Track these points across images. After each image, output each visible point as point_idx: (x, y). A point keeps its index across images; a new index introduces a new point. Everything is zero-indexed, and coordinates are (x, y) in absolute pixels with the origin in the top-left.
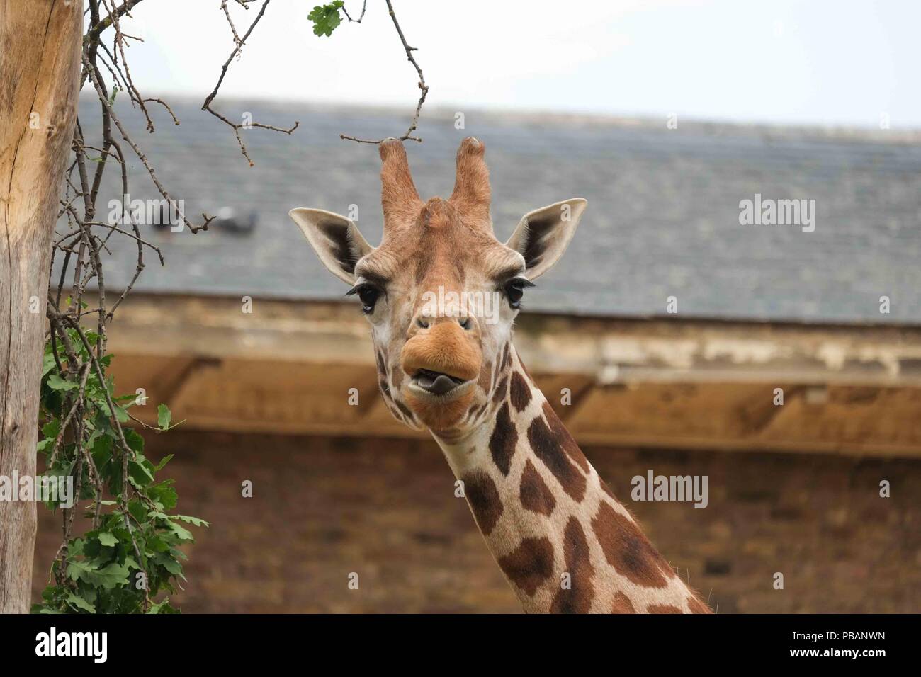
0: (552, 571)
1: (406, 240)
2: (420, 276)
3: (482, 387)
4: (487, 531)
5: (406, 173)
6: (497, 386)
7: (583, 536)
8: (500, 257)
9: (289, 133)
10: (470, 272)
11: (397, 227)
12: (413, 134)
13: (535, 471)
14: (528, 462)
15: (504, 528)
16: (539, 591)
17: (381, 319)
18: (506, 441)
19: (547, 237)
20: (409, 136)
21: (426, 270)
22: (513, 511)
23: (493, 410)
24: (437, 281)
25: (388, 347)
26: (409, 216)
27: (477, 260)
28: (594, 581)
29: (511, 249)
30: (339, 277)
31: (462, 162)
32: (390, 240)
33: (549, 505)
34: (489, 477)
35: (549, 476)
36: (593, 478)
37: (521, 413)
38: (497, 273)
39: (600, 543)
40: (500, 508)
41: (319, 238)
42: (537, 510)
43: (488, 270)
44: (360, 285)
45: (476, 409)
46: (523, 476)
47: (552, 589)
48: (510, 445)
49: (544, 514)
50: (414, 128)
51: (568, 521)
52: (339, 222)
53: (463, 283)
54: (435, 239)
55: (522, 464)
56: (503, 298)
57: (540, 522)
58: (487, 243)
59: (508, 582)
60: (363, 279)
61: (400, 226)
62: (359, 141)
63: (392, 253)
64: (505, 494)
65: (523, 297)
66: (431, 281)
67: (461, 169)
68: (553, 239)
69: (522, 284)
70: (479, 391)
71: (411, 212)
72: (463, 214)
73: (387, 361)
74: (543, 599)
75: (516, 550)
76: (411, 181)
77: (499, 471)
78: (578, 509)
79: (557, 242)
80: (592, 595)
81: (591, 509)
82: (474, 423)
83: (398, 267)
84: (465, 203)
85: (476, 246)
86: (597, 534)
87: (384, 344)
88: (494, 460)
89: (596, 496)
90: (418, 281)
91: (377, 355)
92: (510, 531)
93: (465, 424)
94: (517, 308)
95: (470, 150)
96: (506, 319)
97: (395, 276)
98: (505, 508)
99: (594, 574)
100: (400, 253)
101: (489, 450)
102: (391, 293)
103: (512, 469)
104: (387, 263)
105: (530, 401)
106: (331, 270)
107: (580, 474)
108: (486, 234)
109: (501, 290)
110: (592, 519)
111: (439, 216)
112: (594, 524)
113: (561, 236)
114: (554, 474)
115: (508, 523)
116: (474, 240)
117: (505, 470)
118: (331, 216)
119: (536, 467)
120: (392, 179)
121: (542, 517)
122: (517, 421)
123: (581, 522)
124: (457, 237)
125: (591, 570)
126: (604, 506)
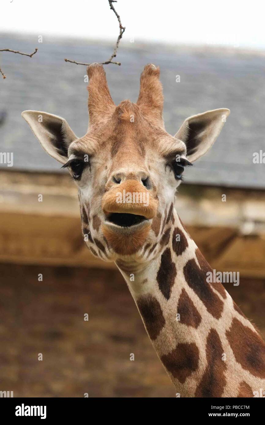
0: (198, 366)
1: (105, 129)
2: (114, 152)
3: (153, 230)
4: (154, 338)
5: (105, 87)
6: (163, 233)
7: (220, 343)
8: (170, 143)
9: (31, 56)
10: (149, 151)
11: (99, 121)
12: (114, 60)
13: (188, 297)
14: (183, 290)
15: (165, 336)
16: (188, 380)
17: (85, 184)
18: (168, 276)
19: (201, 135)
20: (112, 61)
21: (118, 147)
22: (172, 324)
23: (160, 251)
24: (126, 153)
25: (90, 202)
26: (106, 115)
27: (153, 143)
28: (226, 374)
29: (176, 139)
30: (55, 159)
31: (144, 81)
32: (94, 130)
33: (197, 320)
34: (156, 301)
35: (197, 301)
36: (229, 302)
37: (179, 256)
38: (167, 153)
39: (232, 347)
40: (163, 322)
41: (42, 131)
42: (188, 324)
43: (161, 151)
44: (72, 160)
45: (150, 247)
46: (179, 300)
47: (197, 379)
48: (171, 278)
49: (193, 327)
50: (115, 56)
51: (210, 332)
52: (56, 121)
53: (144, 157)
54: (125, 127)
55: (179, 292)
56: (170, 171)
57: (190, 332)
58: (160, 133)
59: (167, 372)
60: (74, 156)
61: (101, 121)
62: (77, 64)
63: (95, 138)
64: (167, 313)
65: (184, 171)
66: (122, 153)
67: (143, 85)
68: (205, 136)
69: (184, 163)
70: (151, 233)
71: (108, 112)
72: (144, 114)
73: (89, 212)
74: (190, 386)
75: (173, 351)
76: (108, 92)
77: (163, 296)
78: (216, 323)
79: (208, 138)
80: (225, 383)
81: (226, 324)
82: (148, 257)
83: (99, 147)
84: (145, 108)
85: (153, 134)
86: (229, 341)
87: (87, 201)
88: (160, 289)
89: (230, 315)
90: (113, 155)
91: (82, 210)
92: (170, 339)
93: (142, 256)
94: (180, 179)
95: (150, 72)
96: (172, 186)
97: (96, 153)
98: (166, 322)
99: (226, 369)
100: (101, 137)
101: (156, 281)
102: (94, 165)
103: (172, 295)
104: (91, 144)
105: (187, 248)
106: (50, 153)
107: (219, 299)
108: (160, 128)
109: (169, 165)
110: (226, 330)
111: (128, 112)
112: (228, 334)
113: (211, 134)
114: (201, 299)
115: (167, 333)
116: (152, 131)
117: (167, 295)
118: (50, 116)
119: (189, 294)
120: (95, 90)
121: (192, 329)
122: (176, 262)
123: (219, 333)
124: (140, 127)
125: (224, 366)
126: (235, 322)
